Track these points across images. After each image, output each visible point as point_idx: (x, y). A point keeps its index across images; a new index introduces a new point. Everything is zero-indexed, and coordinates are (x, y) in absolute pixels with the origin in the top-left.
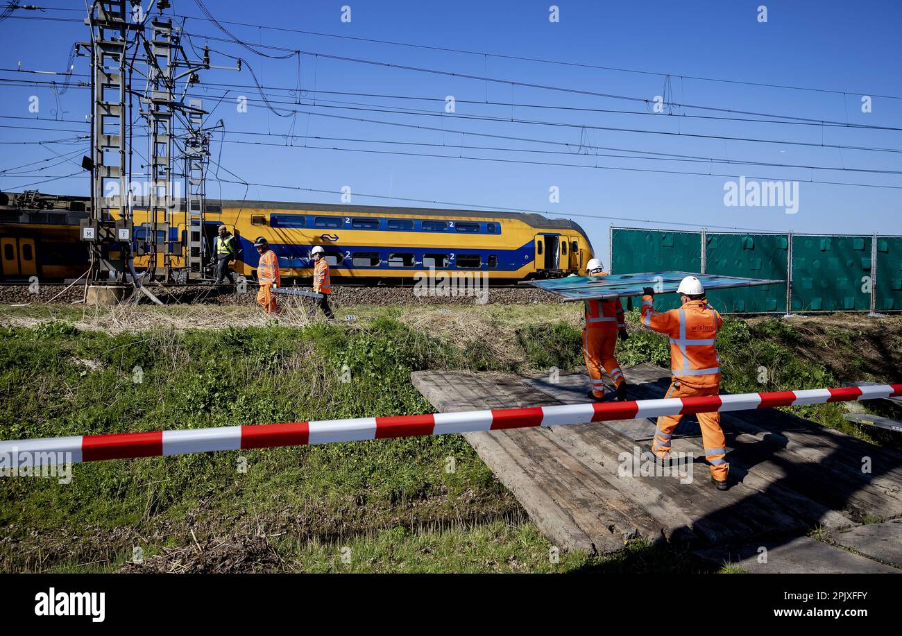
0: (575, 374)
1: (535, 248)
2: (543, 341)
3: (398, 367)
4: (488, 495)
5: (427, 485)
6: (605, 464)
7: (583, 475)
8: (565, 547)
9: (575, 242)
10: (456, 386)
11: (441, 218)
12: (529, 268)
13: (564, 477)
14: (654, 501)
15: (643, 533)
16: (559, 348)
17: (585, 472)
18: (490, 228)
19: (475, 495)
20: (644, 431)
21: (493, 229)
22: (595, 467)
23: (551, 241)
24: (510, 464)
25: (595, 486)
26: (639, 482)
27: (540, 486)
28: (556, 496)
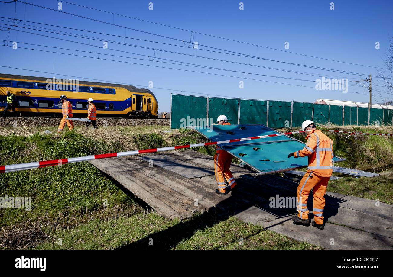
0: (161, 154)
1: (131, 101)
2: (145, 141)
3: (80, 154)
4: (125, 206)
5: (97, 205)
6: (180, 188)
7: (172, 192)
8: (171, 218)
9: (149, 99)
10: (110, 161)
11: (86, 85)
12: (128, 110)
13: (165, 194)
14: (200, 199)
15: (199, 210)
16: (152, 144)
17: (173, 191)
18: (110, 91)
19: (119, 207)
20: (192, 175)
21: (112, 92)
22: (176, 189)
23: (139, 98)
24: (142, 190)
25: (177, 196)
26: (194, 193)
27: (156, 197)
28: (164, 201)
